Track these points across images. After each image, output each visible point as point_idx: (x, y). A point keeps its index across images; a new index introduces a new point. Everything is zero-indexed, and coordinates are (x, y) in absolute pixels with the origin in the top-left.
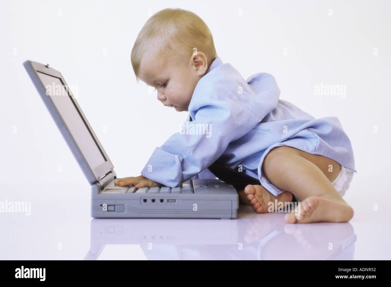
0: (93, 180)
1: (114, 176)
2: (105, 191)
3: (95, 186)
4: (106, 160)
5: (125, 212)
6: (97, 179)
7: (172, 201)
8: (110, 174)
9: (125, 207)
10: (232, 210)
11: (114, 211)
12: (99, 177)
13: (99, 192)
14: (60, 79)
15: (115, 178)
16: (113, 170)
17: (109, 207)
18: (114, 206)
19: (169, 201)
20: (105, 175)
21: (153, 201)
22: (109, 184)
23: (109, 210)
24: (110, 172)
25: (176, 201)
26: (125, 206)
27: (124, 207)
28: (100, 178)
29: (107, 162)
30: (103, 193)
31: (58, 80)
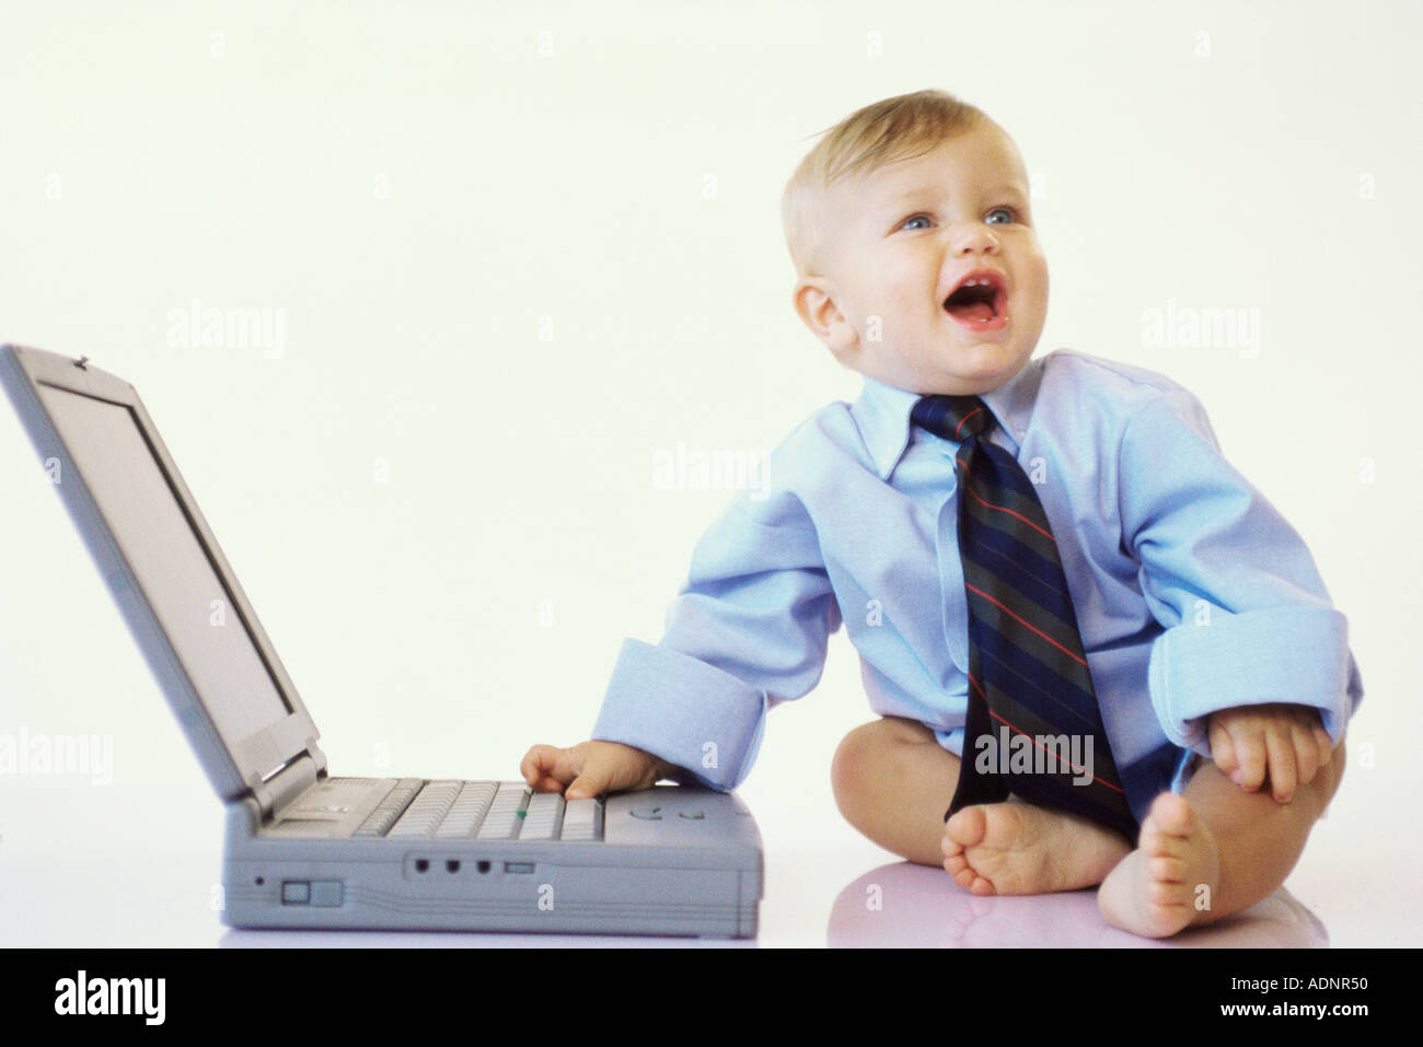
0: (233, 787)
1: (320, 767)
2: (277, 827)
3: (238, 808)
4: (290, 709)
5: (348, 907)
6: (248, 783)
7: (521, 868)
8: (305, 761)
9: (347, 890)
10: (739, 906)
11: (307, 902)
12: (257, 776)
13: (254, 832)
14: (131, 410)
15: (322, 774)
16: (315, 748)
17: (288, 887)
18: (308, 883)
19: (512, 868)
20: (283, 766)
21: (453, 866)
22: (295, 802)
23: (287, 898)
24: (305, 753)
25: (537, 868)
26: (348, 883)
27: (343, 887)
28: (260, 777)
29: (294, 715)
30: (271, 834)
31: (124, 412)
